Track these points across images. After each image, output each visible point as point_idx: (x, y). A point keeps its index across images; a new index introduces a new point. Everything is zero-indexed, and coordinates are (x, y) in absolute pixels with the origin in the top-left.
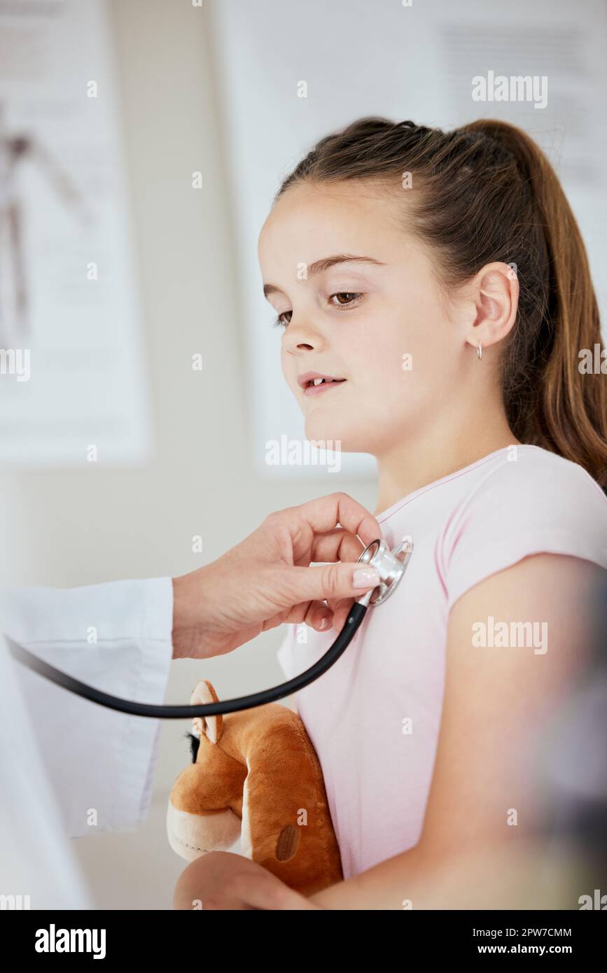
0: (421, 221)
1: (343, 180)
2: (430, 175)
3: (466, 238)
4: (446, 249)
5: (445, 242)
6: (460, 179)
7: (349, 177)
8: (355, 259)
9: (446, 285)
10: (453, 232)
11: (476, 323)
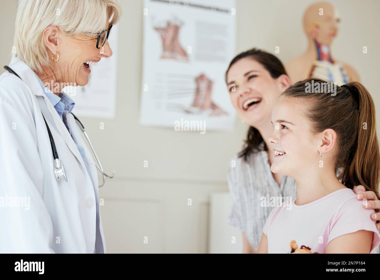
0: (310, 113)
1: (293, 97)
2: (320, 99)
3: (323, 120)
4: (316, 123)
5: (316, 121)
6: (328, 102)
7: (296, 96)
8: (287, 122)
9: (313, 133)
10: (319, 118)
11: (322, 146)
